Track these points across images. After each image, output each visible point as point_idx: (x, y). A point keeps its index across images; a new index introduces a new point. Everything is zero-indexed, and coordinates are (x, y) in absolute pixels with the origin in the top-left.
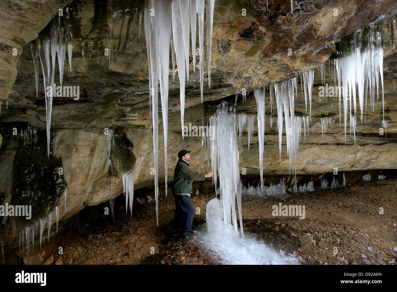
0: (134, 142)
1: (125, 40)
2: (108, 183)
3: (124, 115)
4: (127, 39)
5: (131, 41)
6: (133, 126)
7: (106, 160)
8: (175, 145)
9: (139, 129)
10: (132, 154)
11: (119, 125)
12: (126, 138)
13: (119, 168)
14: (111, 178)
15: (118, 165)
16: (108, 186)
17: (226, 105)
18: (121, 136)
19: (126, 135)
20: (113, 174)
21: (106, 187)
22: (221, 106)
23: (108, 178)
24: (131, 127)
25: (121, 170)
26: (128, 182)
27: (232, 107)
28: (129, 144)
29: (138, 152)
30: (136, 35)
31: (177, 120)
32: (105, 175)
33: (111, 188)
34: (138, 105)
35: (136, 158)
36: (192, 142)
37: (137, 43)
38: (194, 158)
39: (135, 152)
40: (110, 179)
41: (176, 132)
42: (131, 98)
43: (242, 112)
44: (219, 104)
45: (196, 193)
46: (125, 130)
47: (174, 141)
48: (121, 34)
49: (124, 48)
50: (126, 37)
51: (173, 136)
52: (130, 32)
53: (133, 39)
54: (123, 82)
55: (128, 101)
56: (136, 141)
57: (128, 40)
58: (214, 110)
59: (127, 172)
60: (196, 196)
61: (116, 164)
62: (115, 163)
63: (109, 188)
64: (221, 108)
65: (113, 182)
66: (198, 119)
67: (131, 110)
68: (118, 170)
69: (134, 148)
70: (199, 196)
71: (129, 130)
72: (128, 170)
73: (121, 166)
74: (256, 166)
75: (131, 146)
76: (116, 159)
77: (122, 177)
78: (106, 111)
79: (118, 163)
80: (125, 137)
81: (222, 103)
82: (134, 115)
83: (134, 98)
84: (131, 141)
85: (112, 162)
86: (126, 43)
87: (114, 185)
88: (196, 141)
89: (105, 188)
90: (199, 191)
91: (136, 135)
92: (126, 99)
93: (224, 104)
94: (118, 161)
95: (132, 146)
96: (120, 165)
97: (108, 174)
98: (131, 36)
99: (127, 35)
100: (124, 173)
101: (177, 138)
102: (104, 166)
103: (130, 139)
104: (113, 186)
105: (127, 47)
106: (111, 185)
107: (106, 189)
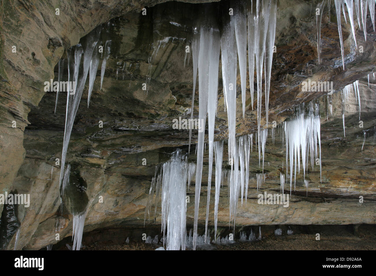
0: (87, 182)
1: (162, 68)
2: (57, 225)
3: (87, 150)
4: (164, 67)
5: (167, 70)
6: (88, 164)
7: (58, 198)
8: (120, 189)
9: (94, 168)
10: (85, 193)
11: (77, 161)
12: (80, 176)
13: (70, 208)
14: (60, 219)
15: (70, 205)
16: (56, 228)
17: (180, 154)
18: (74, 174)
19: (80, 173)
20: (62, 215)
21: (54, 230)
22: (176, 153)
23: (56, 220)
24: (86, 165)
25: (73, 211)
26: (79, 226)
27: (184, 156)
28: (82, 182)
29: (91, 193)
30: (173, 65)
31: (131, 163)
32: (52, 216)
33: (59, 231)
34: (107, 142)
35: (89, 198)
36: (136, 187)
37: (171, 74)
38: (135, 203)
39: (88, 193)
40: (59, 221)
41: (124, 175)
42: (105, 133)
43: (192, 161)
44: (173, 151)
45: (126, 241)
46: (79, 167)
47: (121, 184)
48: (160, 60)
49: (158, 76)
50: (164, 64)
51: (121, 179)
52: (169, 60)
53: (169, 68)
54: (133, 112)
55: (101, 136)
56: (89, 180)
57: (165, 69)
58: (169, 156)
59: (79, 213)
60: (126, 244)
61: (68, 204)
62: (66, 203)
63: (56, 231)
64: (175, 156)
65: (62, 224)
66: (152, 164)
67: (97, 146)
68: (70, 211)
69: (88, 188)
70: (129, 245)
71: (84, 167)
72: (81, 212)
73: (73, 207)
74: (192, 216)
75: (84, 185)
76: (68, 198)
77: (72, 218)
78: (75, 144)
79: (70, 203)
80: (78, 175)
81: (177, 150)
82: (98, 152)
83: (109, 133)
84: (85, 180)
85: (63, 201)
86: (162, 71)
87: (63, 227)
88: (140, 186)
89: (52, 230)
90: (129, 239)
91: (90, 173)
92: (101, 134)
93: (178, 152)
94: (69, 200)
95: (86, 186)
96: (72, 205)
97: (55, 214)
98: (169, 65)
99: (166, 63)
100: (75, 215)
101: (124, 181)
102: (54, 205)
103: (83, 178)
104: (62, 229)
105: (161, 75)
106: (60, 228)
107: (53, 232)
